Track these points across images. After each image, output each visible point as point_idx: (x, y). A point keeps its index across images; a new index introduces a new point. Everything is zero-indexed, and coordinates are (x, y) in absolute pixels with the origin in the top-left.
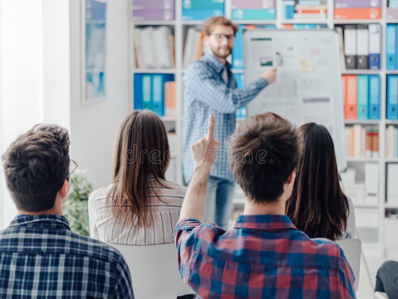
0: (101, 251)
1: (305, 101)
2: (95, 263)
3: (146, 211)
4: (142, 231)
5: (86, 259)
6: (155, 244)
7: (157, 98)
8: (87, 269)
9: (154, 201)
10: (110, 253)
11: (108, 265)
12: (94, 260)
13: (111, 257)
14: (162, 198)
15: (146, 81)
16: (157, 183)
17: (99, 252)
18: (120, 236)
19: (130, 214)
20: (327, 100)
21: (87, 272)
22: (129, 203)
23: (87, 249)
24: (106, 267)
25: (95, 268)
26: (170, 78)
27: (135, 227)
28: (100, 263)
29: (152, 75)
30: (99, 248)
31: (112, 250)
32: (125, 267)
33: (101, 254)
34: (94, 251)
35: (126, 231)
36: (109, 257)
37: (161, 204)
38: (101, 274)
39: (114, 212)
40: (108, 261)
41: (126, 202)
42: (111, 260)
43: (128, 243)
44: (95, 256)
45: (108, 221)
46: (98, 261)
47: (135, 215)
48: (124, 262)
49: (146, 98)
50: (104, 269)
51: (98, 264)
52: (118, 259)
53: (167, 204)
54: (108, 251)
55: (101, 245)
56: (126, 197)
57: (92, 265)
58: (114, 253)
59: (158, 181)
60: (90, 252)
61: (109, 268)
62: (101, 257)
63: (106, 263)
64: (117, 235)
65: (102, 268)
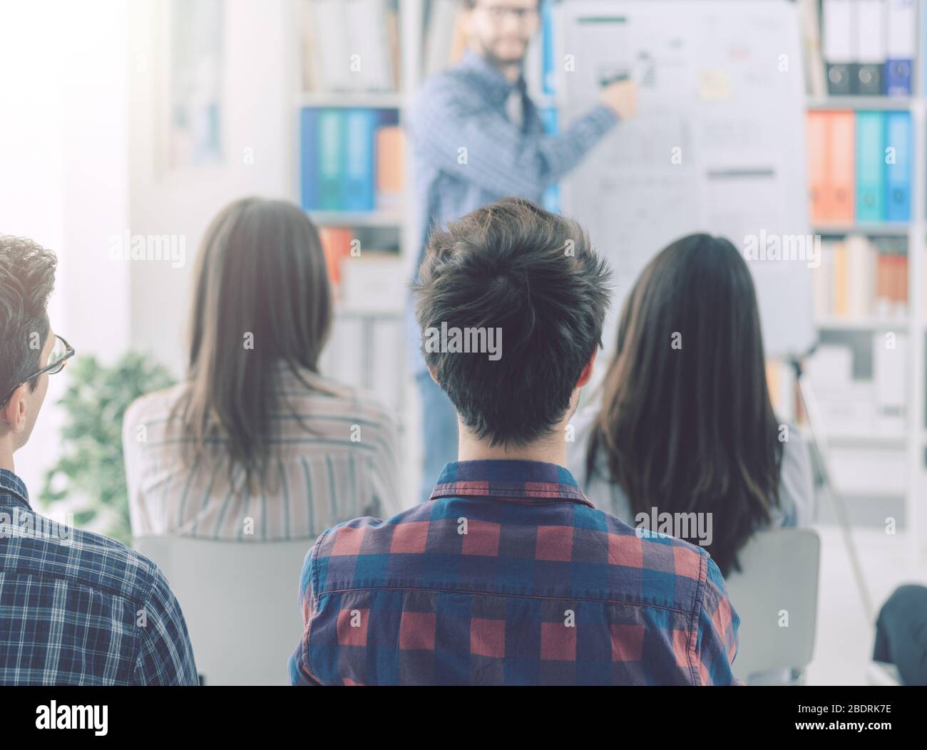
0: (104, 565)
1: (714, 175)
2: (86, 595)
3: (267, 453)
4: (256, 505)
5: (61, 586)
6: (288, 539)
7: (357, 168)
8: (63, 612)
9: (288, 429)
10: (127, 573)
11: (118, 604)
12: (81, 588)
13: (129, 583)
14: (308, 423)
15: (330, 124)
16: (297, 383)
17: (98, 568)
18: (201, 516)
19: (226, 462)
20: (767, 173)
21: (62, 620)
22: (223, 435)
23: (65, 561)
24: (114, 607)
25: (84, 611)
26: (390, 117)
27: (239, 496)
28: (97, 598)
29: (344, 111)
30: (99, 557)
31: (136, 563)
32: (169, 609)
33: (102, 573)
34: (82, 564)
35: (215, 504)
36: (125, 581)
37: (306, 436)
38: (98, 626)
39: (184, 455)
40: (118, 593)
41: (215, 430)
42: (130, 590)
43: (221, 534)
44: (85, 579)
45: (169, 478)
46: (91, 591)
47: (237, 467)
48: (166, 594)
49: (330, 167)
50: (107, 613)
51: (91, 601)
52: (149, 588)
53: (320, 437)
54: (122, 566)
55: (106, 550)
56: (215, 419)
57: (76, 602)
58: (140, 572)
59: (299, 378)
60: (73, 567)
61: (121, 610)
62: (101, 581)
63: (115, 598)
64: (192, 515)
65: (103, 610)
